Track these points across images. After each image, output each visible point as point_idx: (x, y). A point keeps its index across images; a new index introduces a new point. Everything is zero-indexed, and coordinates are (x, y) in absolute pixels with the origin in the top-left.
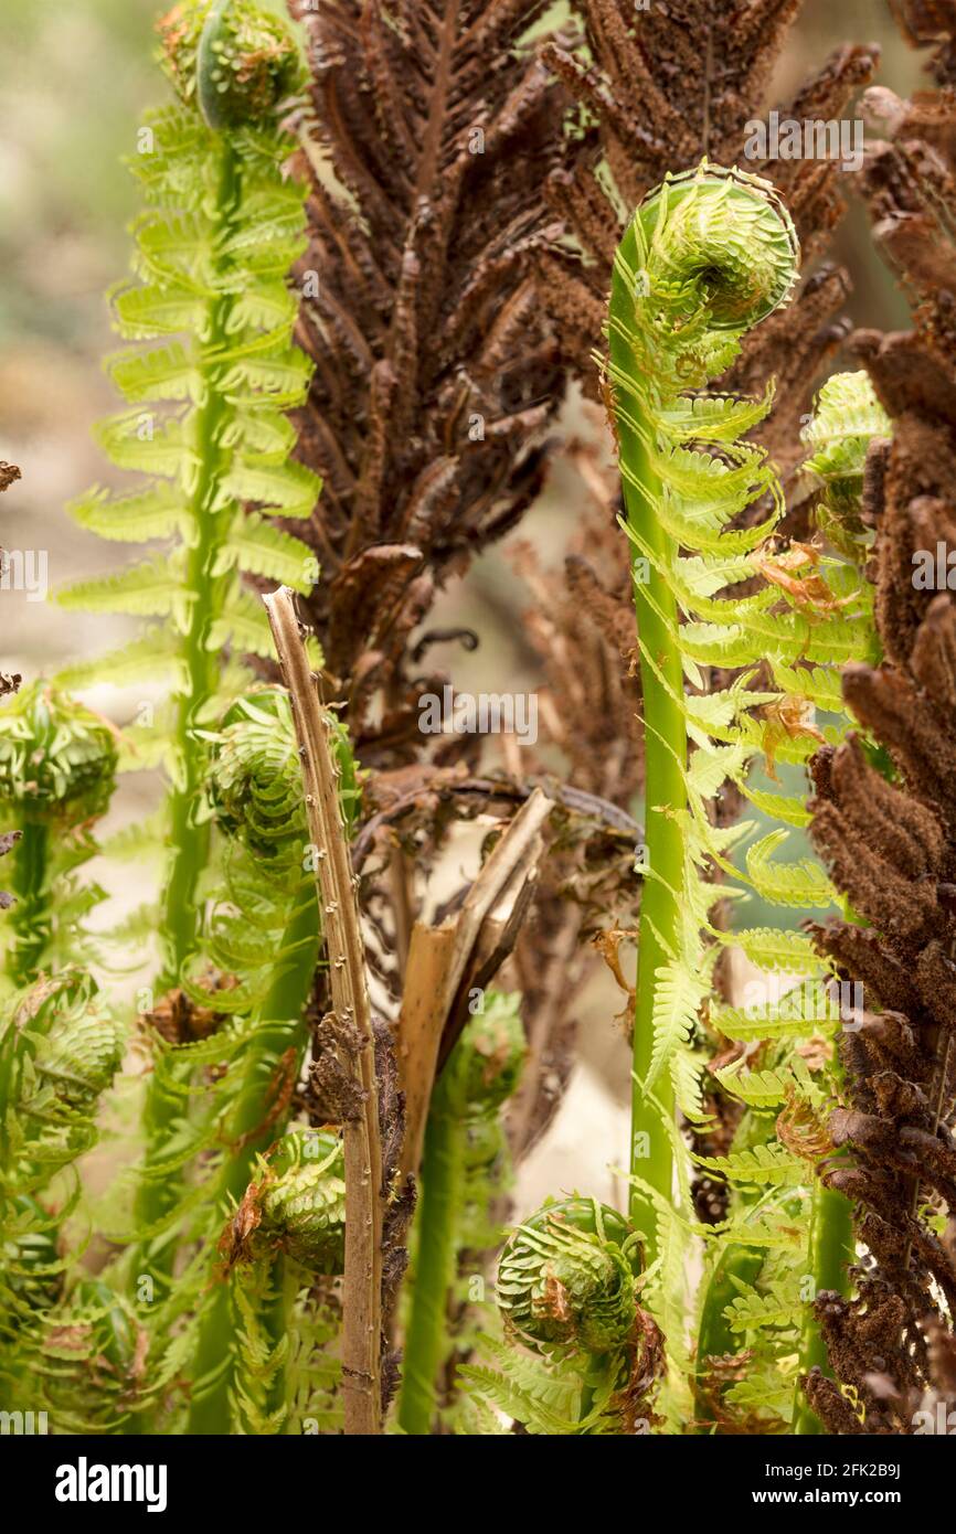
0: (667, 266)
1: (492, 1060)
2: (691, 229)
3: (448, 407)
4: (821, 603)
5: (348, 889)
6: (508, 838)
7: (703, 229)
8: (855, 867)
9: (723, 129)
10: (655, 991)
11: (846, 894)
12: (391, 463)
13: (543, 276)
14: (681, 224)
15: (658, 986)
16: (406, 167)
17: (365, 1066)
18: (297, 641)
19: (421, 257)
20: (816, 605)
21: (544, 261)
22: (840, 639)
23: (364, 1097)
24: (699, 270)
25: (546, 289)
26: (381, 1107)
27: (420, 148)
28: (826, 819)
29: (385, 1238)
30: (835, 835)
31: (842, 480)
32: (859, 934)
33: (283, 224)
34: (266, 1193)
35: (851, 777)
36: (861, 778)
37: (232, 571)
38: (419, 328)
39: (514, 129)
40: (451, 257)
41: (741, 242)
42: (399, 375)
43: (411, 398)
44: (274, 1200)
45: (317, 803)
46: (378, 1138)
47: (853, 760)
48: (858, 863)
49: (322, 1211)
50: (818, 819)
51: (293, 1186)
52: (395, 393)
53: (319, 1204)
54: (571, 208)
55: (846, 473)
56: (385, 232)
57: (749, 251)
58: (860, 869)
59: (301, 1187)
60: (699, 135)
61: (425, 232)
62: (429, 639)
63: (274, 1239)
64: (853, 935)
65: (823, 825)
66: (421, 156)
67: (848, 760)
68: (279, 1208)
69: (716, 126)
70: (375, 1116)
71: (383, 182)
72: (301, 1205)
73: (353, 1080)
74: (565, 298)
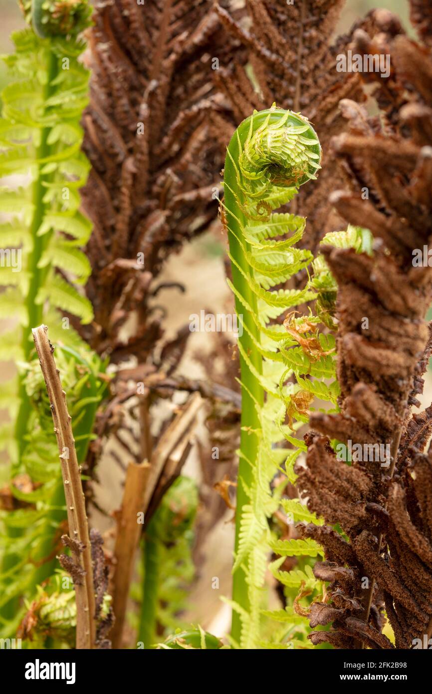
0: (250, 163)
1: (178, 515)
2: (263, 144)
3: (162, 186)
4: (316, 352)
5: (77, 471)
6: (181, 417)
7: (269, 144)
8: (319, 501)
9: (309, 48)
10: (242, 518)
11: (315, 513)
12: (135, 210)
13: (212, 122)
14: (258, 140)
15: (243, 516)
16: (147, 56)
17: (85, 557)
18: (49, 353)
19: (151, 107)
20: (314, 353)
21: (213, 115)
22: (327, 368)
23: (84, 574)
24: (265, 166)
25: (213, 128)
26: (95, 576)
27: (154, 45)
28: (304, 478)
29: (98, 638)
30: (309, 485)
31: (327, 292)
32: (322, 531)
33: (76, 93)
34: (42, 606)
35: (315, 461)
36: (321, 461)
37: (49, 266)
38: (149, 142)
39: (201, 41)
40: (168, 104)
41: (289, 152)
42: (138, 168)
43: (145, 177)
44: (44, 612)
45: (59, 430)
46: (92, 590)
47: (317, 452)
48: (321, 499)
49: (68, 619)
50: (301, 478)
51: (55, 605)
52: (134, 176)
53: (66, 616)
54: (227, 89)
55: (329, 289)
56: (135, 89)
57: (293, 157)
58: (322, 502)
59: (58, 606)
60: (296, 52)
61: (152, 94)
62: (162, 286)
63: (44, 630)
64: (319, 532)
65: (302, 481)
66: (154, 50)
67: (314, 453)
68: (47, 616)
69: (306, 47)
70: (92, 580)
71: (135, 64)
72: (58, 616)
73: (79, 566)
74: (223, 134)
